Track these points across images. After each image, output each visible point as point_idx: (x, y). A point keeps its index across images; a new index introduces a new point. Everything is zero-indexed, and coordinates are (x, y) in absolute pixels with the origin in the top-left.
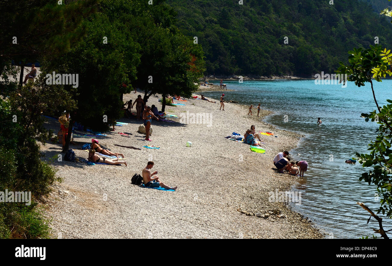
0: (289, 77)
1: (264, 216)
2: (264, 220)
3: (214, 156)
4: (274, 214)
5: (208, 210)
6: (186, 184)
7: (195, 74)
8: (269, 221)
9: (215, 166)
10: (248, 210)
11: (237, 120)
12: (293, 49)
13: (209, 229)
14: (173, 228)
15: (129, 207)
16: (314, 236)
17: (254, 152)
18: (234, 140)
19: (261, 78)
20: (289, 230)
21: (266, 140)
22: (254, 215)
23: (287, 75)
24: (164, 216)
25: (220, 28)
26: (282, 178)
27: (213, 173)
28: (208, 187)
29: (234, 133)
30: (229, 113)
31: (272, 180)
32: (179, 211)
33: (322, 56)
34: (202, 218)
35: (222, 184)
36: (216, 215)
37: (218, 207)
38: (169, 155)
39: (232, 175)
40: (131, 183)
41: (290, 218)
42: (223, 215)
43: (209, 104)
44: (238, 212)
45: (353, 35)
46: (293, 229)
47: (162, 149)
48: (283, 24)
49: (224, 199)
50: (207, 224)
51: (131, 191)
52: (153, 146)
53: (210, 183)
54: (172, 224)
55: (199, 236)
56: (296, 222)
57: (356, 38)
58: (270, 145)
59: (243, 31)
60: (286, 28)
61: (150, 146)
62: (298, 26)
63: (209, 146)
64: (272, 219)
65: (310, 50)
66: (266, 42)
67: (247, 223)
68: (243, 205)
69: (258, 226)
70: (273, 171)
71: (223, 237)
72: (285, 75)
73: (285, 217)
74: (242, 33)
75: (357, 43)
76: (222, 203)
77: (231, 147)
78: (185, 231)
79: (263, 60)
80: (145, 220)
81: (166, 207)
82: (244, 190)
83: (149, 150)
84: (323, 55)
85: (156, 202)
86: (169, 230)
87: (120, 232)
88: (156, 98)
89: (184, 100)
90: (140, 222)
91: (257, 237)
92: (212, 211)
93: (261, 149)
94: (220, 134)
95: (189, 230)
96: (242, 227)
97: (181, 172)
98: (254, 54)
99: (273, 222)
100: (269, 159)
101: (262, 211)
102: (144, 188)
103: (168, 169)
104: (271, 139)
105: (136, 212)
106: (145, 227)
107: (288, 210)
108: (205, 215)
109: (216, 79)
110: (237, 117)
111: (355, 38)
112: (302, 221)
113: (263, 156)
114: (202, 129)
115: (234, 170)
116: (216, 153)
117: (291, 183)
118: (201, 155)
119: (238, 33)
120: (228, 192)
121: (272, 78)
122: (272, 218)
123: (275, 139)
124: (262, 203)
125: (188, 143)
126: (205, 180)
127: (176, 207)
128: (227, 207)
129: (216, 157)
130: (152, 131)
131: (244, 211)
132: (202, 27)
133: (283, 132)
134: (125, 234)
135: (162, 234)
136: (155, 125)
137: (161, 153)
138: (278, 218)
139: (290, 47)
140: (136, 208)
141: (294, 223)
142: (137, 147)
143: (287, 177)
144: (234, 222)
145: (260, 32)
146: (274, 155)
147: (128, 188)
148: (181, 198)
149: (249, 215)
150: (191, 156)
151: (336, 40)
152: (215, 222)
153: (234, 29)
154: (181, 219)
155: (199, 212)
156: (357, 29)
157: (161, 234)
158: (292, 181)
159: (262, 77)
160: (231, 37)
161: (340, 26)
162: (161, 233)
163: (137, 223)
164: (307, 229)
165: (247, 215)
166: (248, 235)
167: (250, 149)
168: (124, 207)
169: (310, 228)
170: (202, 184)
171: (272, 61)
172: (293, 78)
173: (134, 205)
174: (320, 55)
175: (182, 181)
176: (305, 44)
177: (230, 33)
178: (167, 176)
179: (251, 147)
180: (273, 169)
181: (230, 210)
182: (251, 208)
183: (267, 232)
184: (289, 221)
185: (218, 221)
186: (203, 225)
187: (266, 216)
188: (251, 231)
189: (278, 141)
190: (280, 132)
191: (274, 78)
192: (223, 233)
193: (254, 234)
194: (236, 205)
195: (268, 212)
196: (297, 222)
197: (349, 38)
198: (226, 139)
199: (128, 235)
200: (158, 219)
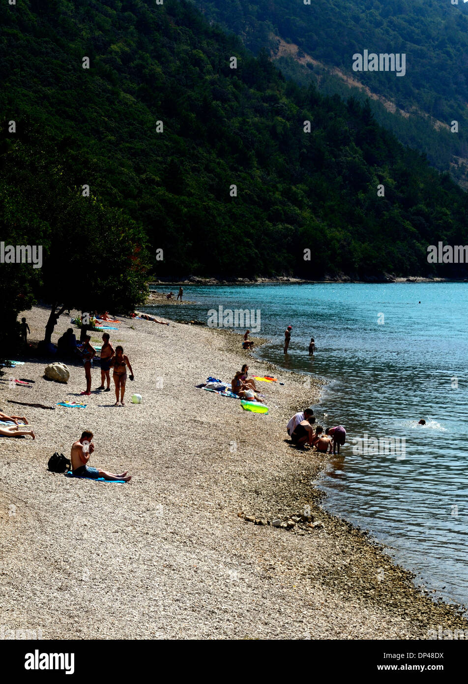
0: (285, 278)
1: (286, 525)
2: (287, 533)
3: (183, 420)
4: (302, 522)
5: (188, 517)
6: (142, 469)
7: (140, 274)
8: (295, 534)
9: (187, 437)
10: (257, 514)
11: (210, 355)
12: (293, 230)
13: (197, 551)
14: (137, 550)
15: (52, 513)
16: (377, 559)
17: (248, 412)
18: (211, 390)
19: (238, 281)
20: (332, 550)
21: (266, 390)
22: (269, 523)
23: (283, 276)
24: (116, 528)
25: (167, 194)
26: (303, 457)
27: (185, 449)
28: (180, 475)
29: (211, 377)
30: (193, 343)
31: (287, 460)
32: (139, 518)
33: (342, 242)
34: (182, 531)
35: (205, 470)
36: (203, 526)
37: (203, 510)
38: (105, 418)
39: (218, 454)
40: (47, 470)
41: (330, 528)
42: (216, 525)
43: (158, 327)
44: (239, 518)
45: (395, 205)
46: (338, 547)
47: (92, 408)
48: (274, 186)
49: (212, 495)
50: (191, 541)
51: (51, 484)
52: (74, 403)
53: (183, 467)
54: (133, 542)
55: (184, 563)
56: (341, 534)
57: (400, 210)
58: (274, 400)
59: (205, 199)
60: (280, 193)
61: (70, 403)
62: (301, 189)
63: (171, 401)
64: (300, 530)
65: (322, 231)
66: (247, 218)
67: (259, 538)
68: (245, 506)
69: (279, 544)
70: (286, 445)
71: (223, 563)
72: (279, 276)
73: (322, 526)
74: (205, 202)
75: (402, 219)
76: (209, 503)
77: (208, 403)
78: (157, 555)
79: (242, 250)
80: (85, 536)
81: (116, 511)
82: (243, 478)
83: (69, 410)
84: (345, 240)
85: (97, 502)
86: (131, 553)
87: (46, 558)
88: (67, 318)
89: (115, 320)
90: (77, 539)
91: (280, 563)
92: (196, 518)
93: (260, 407)
94: (186, 380)
95: (164, 553)
96: (252, 545)
97: (130, 447)
98: (226, 239)
99: (303, 535)
100: (276, 424)
101: (279, 515)
102: (71, 479)
103: (108, 443)
104: (274, 388)
105: (67, 522)
106: (88, 548)
107: (323, 514)
108: (185, 525)
109: (160, 282)
110: (209, 350)
111: (398, 211)
112: (350, 533)
113: (265, 418)
114: (154, 372)
115: (221, 444)
116: (185, 415)
117: (320, 467)
118: (160, 418)
119: (198, 202)
120: (216, 482)
121: (257, 281)
122: (300, 528)
123: (281, 389)
124: (277, 501)
125: (136, 397)
126: (174, 463)
127: (134, 512)
128: (220, 510)
129: (186, 421)
130: (69, 376)
131: (251, 517)
132: (136, 191)
133: (291, 376)
134: (56, 562)
135: (120, 561)
136: (71, 365)
137: (91, 415)
138: (311, 529)
139: (287, 228)
140: (64, 514)
141: (338, 537)
142: (47, 404)
143: (311, 454)
144: (237, 537)
145: (234, 201)
146: (283, 416)
147: (44, 478)
148: (138, 496)
149: (260, 524)
150: (143, 420)
151: (366, 215)
152: (205, 538)
153: (190, 195)
154: (147, 533)
155: (173, 519)
156: (401, 195)
157: (118, 562)
158: (321, 462)
159: (239, 279)
160: (186, 209)
161: (372, 190)
162: (118, 559)
163: (74, 542)
164: (362, 547)
165: (256, 523)
166: (265, 559)
167: (242, 406)
168: (43, 514)
169: (367, 546)
170: (170, 470)
171: (257, 251)
172: (292, 280)
173: (60, 509)
174: (339, 241)
175: (134, 465)
176: (313, 221)
177: (183, 202)
178: (107, 455)
179: (242, 402)
180: (286, 441)
181: (225, 515)
182: (261, 512)
183: (295, 553)
184: (329, 534)
185: (210, 536)
186: (185, 542)
187: (290, 525)
188: (268, 553)
189: (287, 392)
190: (287, 375)
191: (260, 280)
192: (221, 556)
193: (275, 557)
194: (234, 506)
195: (291, 518)
196: (343, 536)
197: (387, 211)
198: (197, 388)
199: (62, 564)
200: (107, 534)
